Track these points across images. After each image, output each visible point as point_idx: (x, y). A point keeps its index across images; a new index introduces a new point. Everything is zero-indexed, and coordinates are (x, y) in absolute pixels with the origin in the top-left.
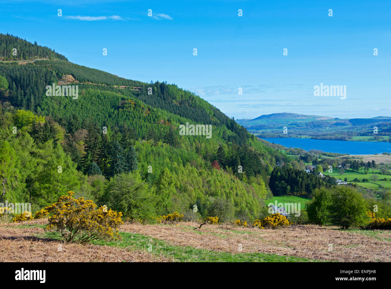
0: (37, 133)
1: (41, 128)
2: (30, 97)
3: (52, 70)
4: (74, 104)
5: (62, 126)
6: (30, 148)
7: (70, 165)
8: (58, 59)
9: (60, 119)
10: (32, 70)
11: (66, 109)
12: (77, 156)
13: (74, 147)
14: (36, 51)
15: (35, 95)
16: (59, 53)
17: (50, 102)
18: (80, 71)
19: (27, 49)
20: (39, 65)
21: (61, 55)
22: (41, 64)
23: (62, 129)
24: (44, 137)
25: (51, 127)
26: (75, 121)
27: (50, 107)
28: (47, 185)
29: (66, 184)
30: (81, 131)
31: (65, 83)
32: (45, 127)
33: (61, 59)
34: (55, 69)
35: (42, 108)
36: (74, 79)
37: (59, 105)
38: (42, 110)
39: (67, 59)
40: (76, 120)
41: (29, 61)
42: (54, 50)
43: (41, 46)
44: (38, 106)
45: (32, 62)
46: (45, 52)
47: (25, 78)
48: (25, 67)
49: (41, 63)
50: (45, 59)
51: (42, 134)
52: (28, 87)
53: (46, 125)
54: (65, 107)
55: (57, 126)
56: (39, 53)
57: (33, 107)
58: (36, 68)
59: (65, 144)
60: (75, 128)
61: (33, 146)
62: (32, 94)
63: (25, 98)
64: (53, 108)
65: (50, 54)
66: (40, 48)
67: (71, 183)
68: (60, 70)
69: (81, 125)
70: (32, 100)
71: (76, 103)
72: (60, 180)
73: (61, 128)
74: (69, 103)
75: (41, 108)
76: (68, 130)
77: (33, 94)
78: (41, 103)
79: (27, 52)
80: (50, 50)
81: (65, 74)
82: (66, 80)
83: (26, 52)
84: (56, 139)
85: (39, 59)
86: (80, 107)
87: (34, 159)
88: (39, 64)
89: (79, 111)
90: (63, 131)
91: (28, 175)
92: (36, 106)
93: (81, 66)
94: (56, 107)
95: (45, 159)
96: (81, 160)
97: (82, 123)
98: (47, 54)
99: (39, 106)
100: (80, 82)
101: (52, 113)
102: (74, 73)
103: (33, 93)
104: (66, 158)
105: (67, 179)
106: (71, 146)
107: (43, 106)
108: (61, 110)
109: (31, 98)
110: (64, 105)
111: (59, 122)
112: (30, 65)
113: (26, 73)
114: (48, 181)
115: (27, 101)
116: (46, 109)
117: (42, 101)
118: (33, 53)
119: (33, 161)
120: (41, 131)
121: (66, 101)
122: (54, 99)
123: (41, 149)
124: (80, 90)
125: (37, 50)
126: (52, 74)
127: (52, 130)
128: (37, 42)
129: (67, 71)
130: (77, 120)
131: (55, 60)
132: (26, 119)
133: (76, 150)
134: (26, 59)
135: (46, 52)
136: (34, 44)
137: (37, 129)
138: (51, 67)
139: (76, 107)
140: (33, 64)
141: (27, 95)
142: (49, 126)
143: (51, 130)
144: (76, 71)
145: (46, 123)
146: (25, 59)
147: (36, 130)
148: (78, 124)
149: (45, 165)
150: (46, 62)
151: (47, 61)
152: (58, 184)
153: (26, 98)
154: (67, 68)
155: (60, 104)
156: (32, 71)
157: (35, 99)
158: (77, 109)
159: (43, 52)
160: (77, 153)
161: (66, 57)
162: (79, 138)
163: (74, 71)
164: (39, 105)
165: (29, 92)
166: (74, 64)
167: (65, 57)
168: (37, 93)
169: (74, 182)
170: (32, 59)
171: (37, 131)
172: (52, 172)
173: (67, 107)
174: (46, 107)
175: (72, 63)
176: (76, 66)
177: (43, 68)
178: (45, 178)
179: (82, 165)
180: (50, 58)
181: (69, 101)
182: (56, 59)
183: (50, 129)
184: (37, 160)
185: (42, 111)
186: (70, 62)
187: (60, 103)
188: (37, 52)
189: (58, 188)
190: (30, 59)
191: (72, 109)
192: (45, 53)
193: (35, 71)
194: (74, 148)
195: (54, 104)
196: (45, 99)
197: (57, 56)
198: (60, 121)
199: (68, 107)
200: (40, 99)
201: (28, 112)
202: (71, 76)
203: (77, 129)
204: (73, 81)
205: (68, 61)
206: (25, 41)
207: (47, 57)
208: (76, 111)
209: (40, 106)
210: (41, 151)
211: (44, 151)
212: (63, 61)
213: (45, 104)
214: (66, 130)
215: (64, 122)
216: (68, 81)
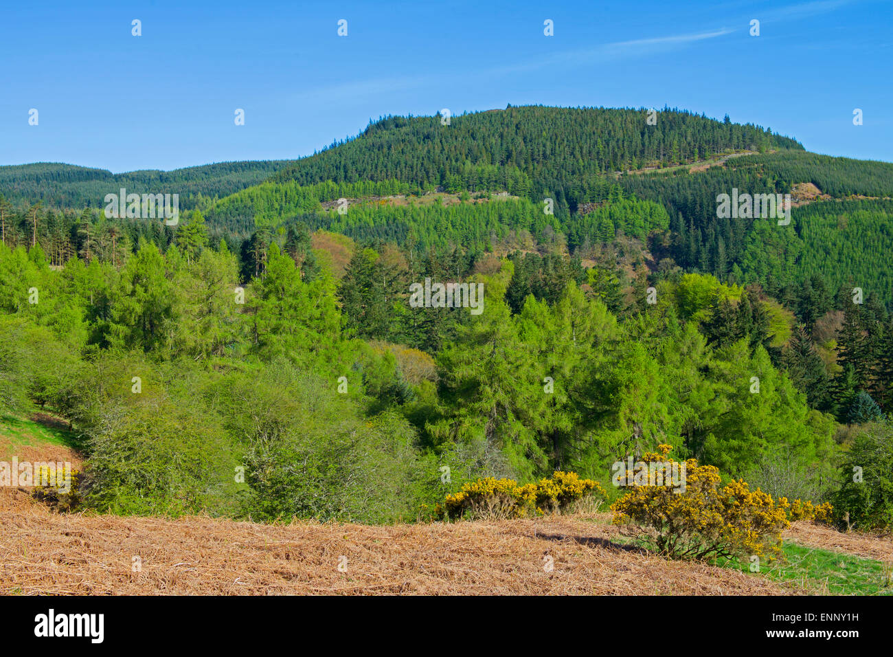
0: (722, 325)
1: (731, 312)
2: (717, 243)
3: (764, 176)
4: (821, 252)
5: (785, 306)
6: (698, 358)
7: (789, 397)
8: (778, 149)
9: (781, 291)
10: (718, 182)
11: (800, 264)
12: (821, 377)
13: (813, 354)
14: (728, 137)
15: (727, 239)
16: (782, 134)
17: (761, 251)
18: (833, 170)
19: (708, 136)
20: (735, 169)
21: (787, 139)
22: (738, 166)
23: (787, 313)
24: (740, 334)
25: (755, 310)
26: (818, 292)
27: (763, 264)
28: (734, 443)
29: (779, 442)
30: (832, 316)
31: (797, 203)
32: (742, 311)
33: (787, 148)
34: (771, 173)
35: (745, 267)
36: (818, 191)
37: (783, 256)
38: (744, 271)
39: (800, 147)
40: (821, 289)
41: (711, 161)
42: (769, 129)
43: (738, 125)
44: (733, 263)
45: (719, 163)
46: (747, 137)
47: (705, 201)
48: (705, 177)
49: (739, 163)
50: (747, 153)
51: (735, 325)
52: (712, 220)
53: (742, 306)
54: (798, 261)
55: (770, 306)
56: (735, 141)
57: (722, 267)
58: (729, 177)
59: (788, 347)
60: (817, 310)
61: (705, 354)
62: (720, 237)
63: (704, 245)
64: (769, 264)
65: (760, 139)
66: (735, 129)
67: (792, 439)
68: (783, 174)
69: (833, 302)
70: (721, 249)
71: (824, 250)
72: (764, 433)
73: (782, 311)
74: (808, 252)
75: (742, 266)
76: (800, 316)
77: (722, 236)
78: (742, 256)
79: (708, 142)
80: (759, 130)
81: (796, 183)
82: (800, 196)
83: (706, 142)
84: (768, 336)
85: (734, 156)
86: (836, 257)
87: (707, 383)
88: (735, 166)
89: (834, 268)
90: (789, 318)
91: (687, 418)
92: (730, 264)
93: (835, 158)
94: (777, 261)
95: (732, 384)
96: (829, 387)
97: (836, 297)
98: (752, 140)
99: (737, 262)
100: (835, 197)
101: (766, 276)
102: (817, 177)
103: (723, 233)
104: (780, 381)
105: (782, 429)
106: (804, 352)
107: (746, 261)
108: (787, 268)
109: (718, 245)
110: (796, 256)
111: (778, 297)
112: (715, 172)
113: (706, 190)
114: (738, 434)
115: (709, 252)
116: (753, 268)
117: (744, 250)
118: (721, 143)
119: (707, 387)
120: (732, 320)
121: (799, 246)
122: (770, 245)
123: (723, 359)
124: (835, 216)
125: (731, 134)
126: (765, 186)
127: (757, 316)
128: (730, 117)
129: (800, 174)
130: (823, 290)
131: (771, 152)
132: (702, 295)
133: (817, 363)
134: (705, 159)
135: (750, 136)
136: (723, 122)
137: (722, 315)
138: (763, 170)
139: (825, 260)
140: (721, 168)
141: (710, 240)
142: (749, 305)
143: (754, 317)
144: (822, 171)
145: (743, 300)
146: (703, 158)
147: (719, 317)
148: (826, 299)
149: (731, 397)
150: (752, 160)
151: (752, 156)
152: (760, 441)
153: (708, 245)
154: (800, 166)
155: (785, 254)
156: (719, 185)
157: (727, 246)
158: (828, 262)
159: (743, 136)
160: (819, 370)
161: (798, 141)
162: (828, 333)
163: (819, 172)
164: (737, 260)
165: (714, 232)
166: (817, 155)
167: (796, 142)
168: (732, 234)
169: (798, 437)
170: (718, 156)
171: (722, 319)
172: (745, 413)
173: (803, 261)
174: (753, 265)
175: (812, 153)
176: (824, 160)
177: (743, 174)
178: (731, 426)
179: (834, 399)
180: (759, 150)
181: (808, 246)
182: (773, 149)
183: (752, 315)
184: (715, 386)
185: (744, 273)
186: (808, 152)
187: (786, 252)
188: (731, 140)
189: (761, 450)
190: (713, 157)
191: (814, 265)
192: (748, 141)
193: (726, 182)
194: (812, 356)
195: (772, 256)
196: (749, 246)
197: (777, 143)
198: (781, 295)
199: (805, 260)
200: (739, 247)
201: (707, 278)
202: (811, 185)
203: (823, 311)
204: (817, 197)
205: (804, 149)
206: (703, 117)
207: (753, 147)
208: (826, 269)
209: (739, 263)
210: (722, 365)
211: (729, 365)
212: (792, 151)
213: (750, 257)
214: (796, 315)
215: (789, 296)
216: (804, 199)
